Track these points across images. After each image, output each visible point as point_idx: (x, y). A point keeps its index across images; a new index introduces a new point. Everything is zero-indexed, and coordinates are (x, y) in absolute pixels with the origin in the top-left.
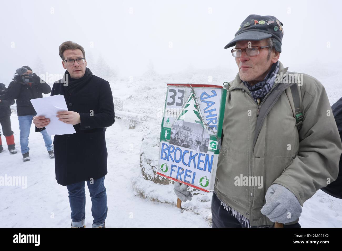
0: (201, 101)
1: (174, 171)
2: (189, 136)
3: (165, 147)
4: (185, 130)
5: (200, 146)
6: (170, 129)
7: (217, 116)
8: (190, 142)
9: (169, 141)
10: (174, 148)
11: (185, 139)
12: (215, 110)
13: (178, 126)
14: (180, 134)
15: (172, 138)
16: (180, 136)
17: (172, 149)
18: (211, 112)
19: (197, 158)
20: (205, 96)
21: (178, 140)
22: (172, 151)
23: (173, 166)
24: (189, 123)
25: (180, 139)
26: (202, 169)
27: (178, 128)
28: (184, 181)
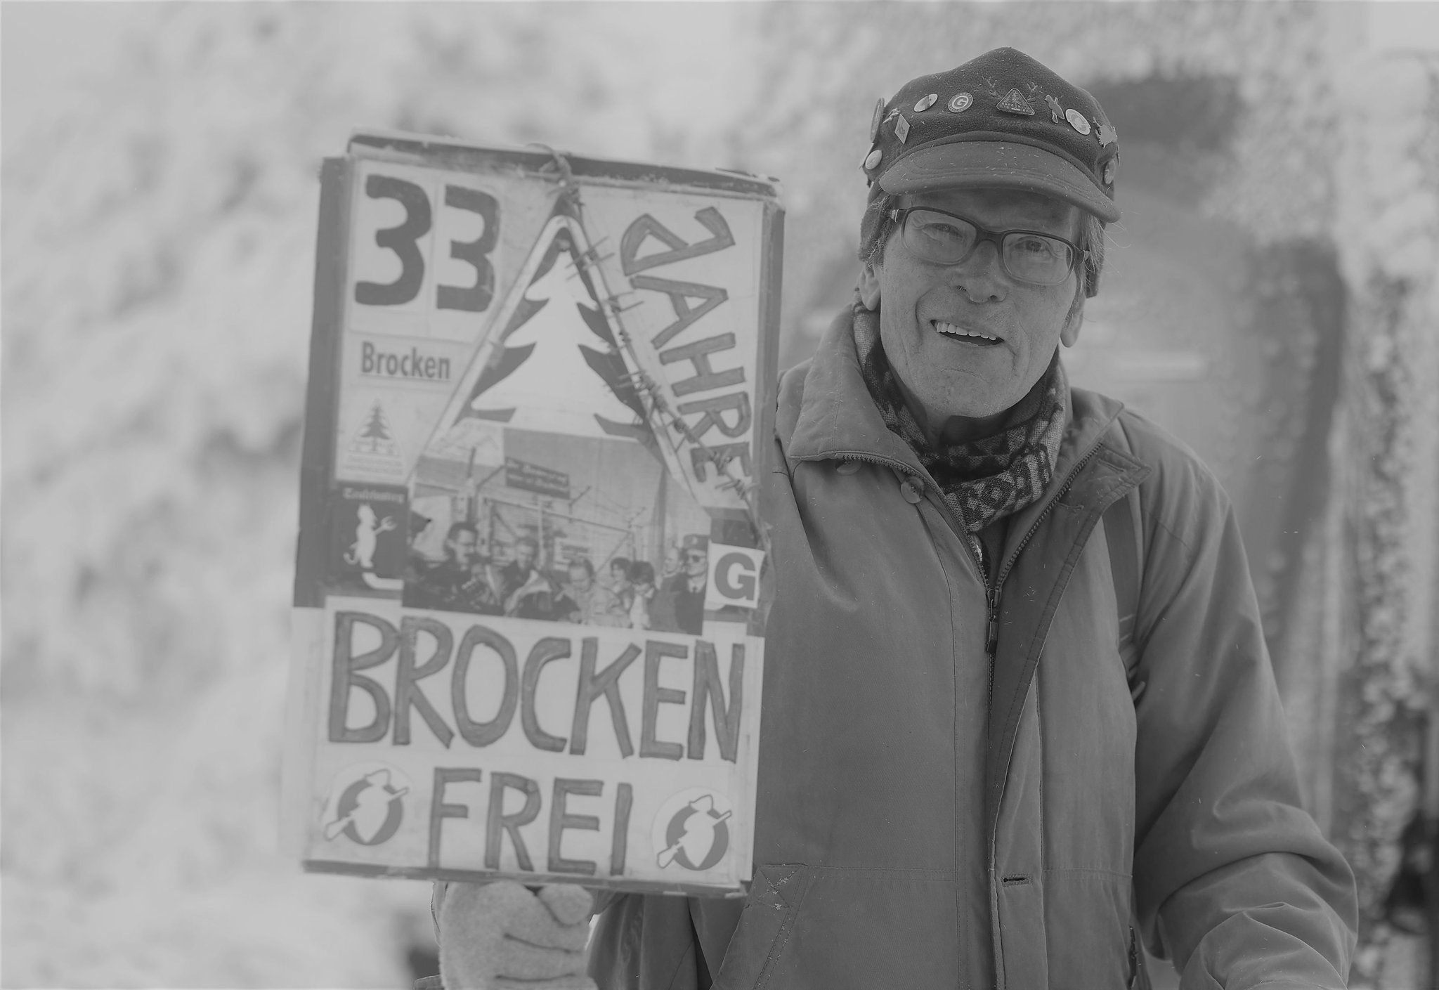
0: (632, 281)
1: (461, 811)
2: (560, 534)
3: (365, 640)
4: (529, 495)
5: (649, 594)
6: (403, 490)
7: (743, 380)
8: (578, 573)
9: (397, 585)
10: (443, 636)
11: (535, 555)
12: (727, 341)
13: (470, 469)
14: (492, 525)
15: (419, 563)
16: (492, 535)
17: (425, 647)
18: (705, 355)
19: (632, 685)
20: (651, 246)
21: (476, 569)
22: (435, 665)
23: (444, 776)
24: (553, 441)
25: (489, 560)
26: (674, 753)
27: (471, 483)
28: (550, 869)
